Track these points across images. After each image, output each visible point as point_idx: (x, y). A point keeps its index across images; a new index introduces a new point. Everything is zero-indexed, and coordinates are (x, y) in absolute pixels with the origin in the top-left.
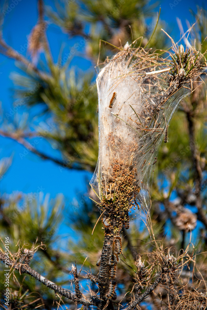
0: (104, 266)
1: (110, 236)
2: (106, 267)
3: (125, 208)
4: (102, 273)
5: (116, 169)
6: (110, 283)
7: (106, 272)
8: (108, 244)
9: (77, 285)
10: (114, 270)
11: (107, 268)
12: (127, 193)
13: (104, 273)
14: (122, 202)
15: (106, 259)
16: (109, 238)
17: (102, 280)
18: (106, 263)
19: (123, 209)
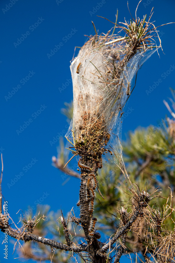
0: (83, 204)
1: (85, 175)
2: (84, 204)
3: (96, 149)
4: (83, 211)
5: (85, 119)
6: (91, 220)
7: (85, 209)
8: (84, 183)
9: (66, 234)
10: (91, 204)
11: (86, 205)
12: (96, 136)
13: (84, 211)
14: (92, 144)
15: (84, 196)
16: (84, 177)
17: (83, 218)
18: (84, 200)
19: (94, 150)
